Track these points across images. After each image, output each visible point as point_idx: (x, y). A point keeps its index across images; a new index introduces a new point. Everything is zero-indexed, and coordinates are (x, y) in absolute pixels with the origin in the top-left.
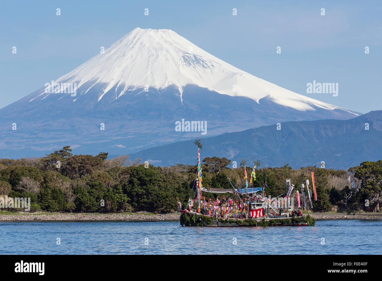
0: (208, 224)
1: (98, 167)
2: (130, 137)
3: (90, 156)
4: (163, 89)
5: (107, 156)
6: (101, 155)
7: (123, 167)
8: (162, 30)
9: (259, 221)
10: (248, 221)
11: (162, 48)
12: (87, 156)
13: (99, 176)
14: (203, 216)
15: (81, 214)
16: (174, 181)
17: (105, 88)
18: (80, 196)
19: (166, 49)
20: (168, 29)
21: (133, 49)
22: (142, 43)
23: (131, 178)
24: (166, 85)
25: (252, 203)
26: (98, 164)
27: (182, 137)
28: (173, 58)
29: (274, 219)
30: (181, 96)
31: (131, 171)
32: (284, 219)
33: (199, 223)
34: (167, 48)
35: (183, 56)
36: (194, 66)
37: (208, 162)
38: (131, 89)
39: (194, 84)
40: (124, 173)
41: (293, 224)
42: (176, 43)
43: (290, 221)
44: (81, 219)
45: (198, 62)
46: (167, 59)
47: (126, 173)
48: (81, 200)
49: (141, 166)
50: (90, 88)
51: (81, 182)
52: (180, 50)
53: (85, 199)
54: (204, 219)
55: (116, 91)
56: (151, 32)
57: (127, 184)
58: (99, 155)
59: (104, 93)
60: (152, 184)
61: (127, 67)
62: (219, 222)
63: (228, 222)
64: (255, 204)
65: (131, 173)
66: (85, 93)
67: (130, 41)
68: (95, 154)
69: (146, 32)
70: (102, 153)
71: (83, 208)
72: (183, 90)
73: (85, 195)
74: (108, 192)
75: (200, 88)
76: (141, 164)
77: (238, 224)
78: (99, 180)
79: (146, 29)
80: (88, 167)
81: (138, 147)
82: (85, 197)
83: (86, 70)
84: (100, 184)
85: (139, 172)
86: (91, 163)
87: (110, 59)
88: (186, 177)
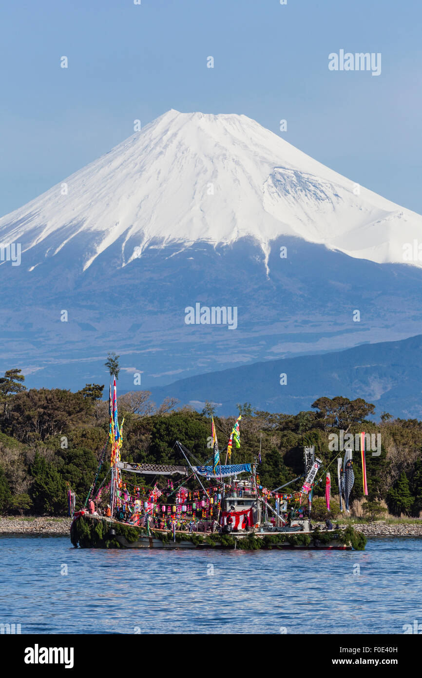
0: (131, 542)
1: (82, 415)
2: (154, 350)
3: (64, 392)
4: (227, 246)
5: (102, 392)
6: (90, 390)
7: (136, 417)
8: (226, 116)
9: (242, 537)
10: (217, 538)
11: (224, 155)
12: (58, 391)
13: (83, 436)
14: (118, 525)
15: (43, 519)
16: (248, 450)
17: (99, 243)
18: (41, 479)
19: (234, 158)
20: (239, 114)
21: (162, 156)
22: (180, 144)
23: (153, 441)
24: (234, 237)
25: (227, 499)
26: (82, 410)
27: (268, 351)
28: (250, 178)
29: (273, 535)
30: (266, 261)
31: (155, 427)
32: (297, 535)
33: (111, 540)
34: (236, 156)
35: (270, 173)
36: (295, 196)
37: (324, 407)
38: (157, 244)
39: (295, 235)
40: (139, 429)
41: (314, 545)
42: (256, 145)
43: (309, 540)
44: (44, 531)
45: (305, 188)
46: (236, 180)
47: (143, 431)
48: (43, 488)
49: (177, 414)
50: (65, 242)
51: (43, 448)
52: (264, 161)
53: (53, 485)
54: (121, 531)
55: (123, 249)
56: (202, 119)
57: (144, 454)
58: (85, 390)
59: (96, 253)
60: (200, 456)
61: (148, 196)
62: (154, 538)
63: (173, 540)
64: (233, 501)
65: (155, 430)
66: (56, 253)
67: (155, 139)
68: (75, 387)
69: (191, 119)
70: (90, 385)
71: (47, 506)
72: (270, 249)
73: (52, 478)
74: (102, 471)
75: (308, 243)
76: (177, 411)
77: (194, 544)
78: (83, 444)
79: (191, 114)
80: (60, 415)
81: (170, 373)
82: (53, 481)
83: (58, 202)
84: (85, 453)
85: (173, 429)
86: (66, 408)
87: (111, 178)
88: (275, 441)
